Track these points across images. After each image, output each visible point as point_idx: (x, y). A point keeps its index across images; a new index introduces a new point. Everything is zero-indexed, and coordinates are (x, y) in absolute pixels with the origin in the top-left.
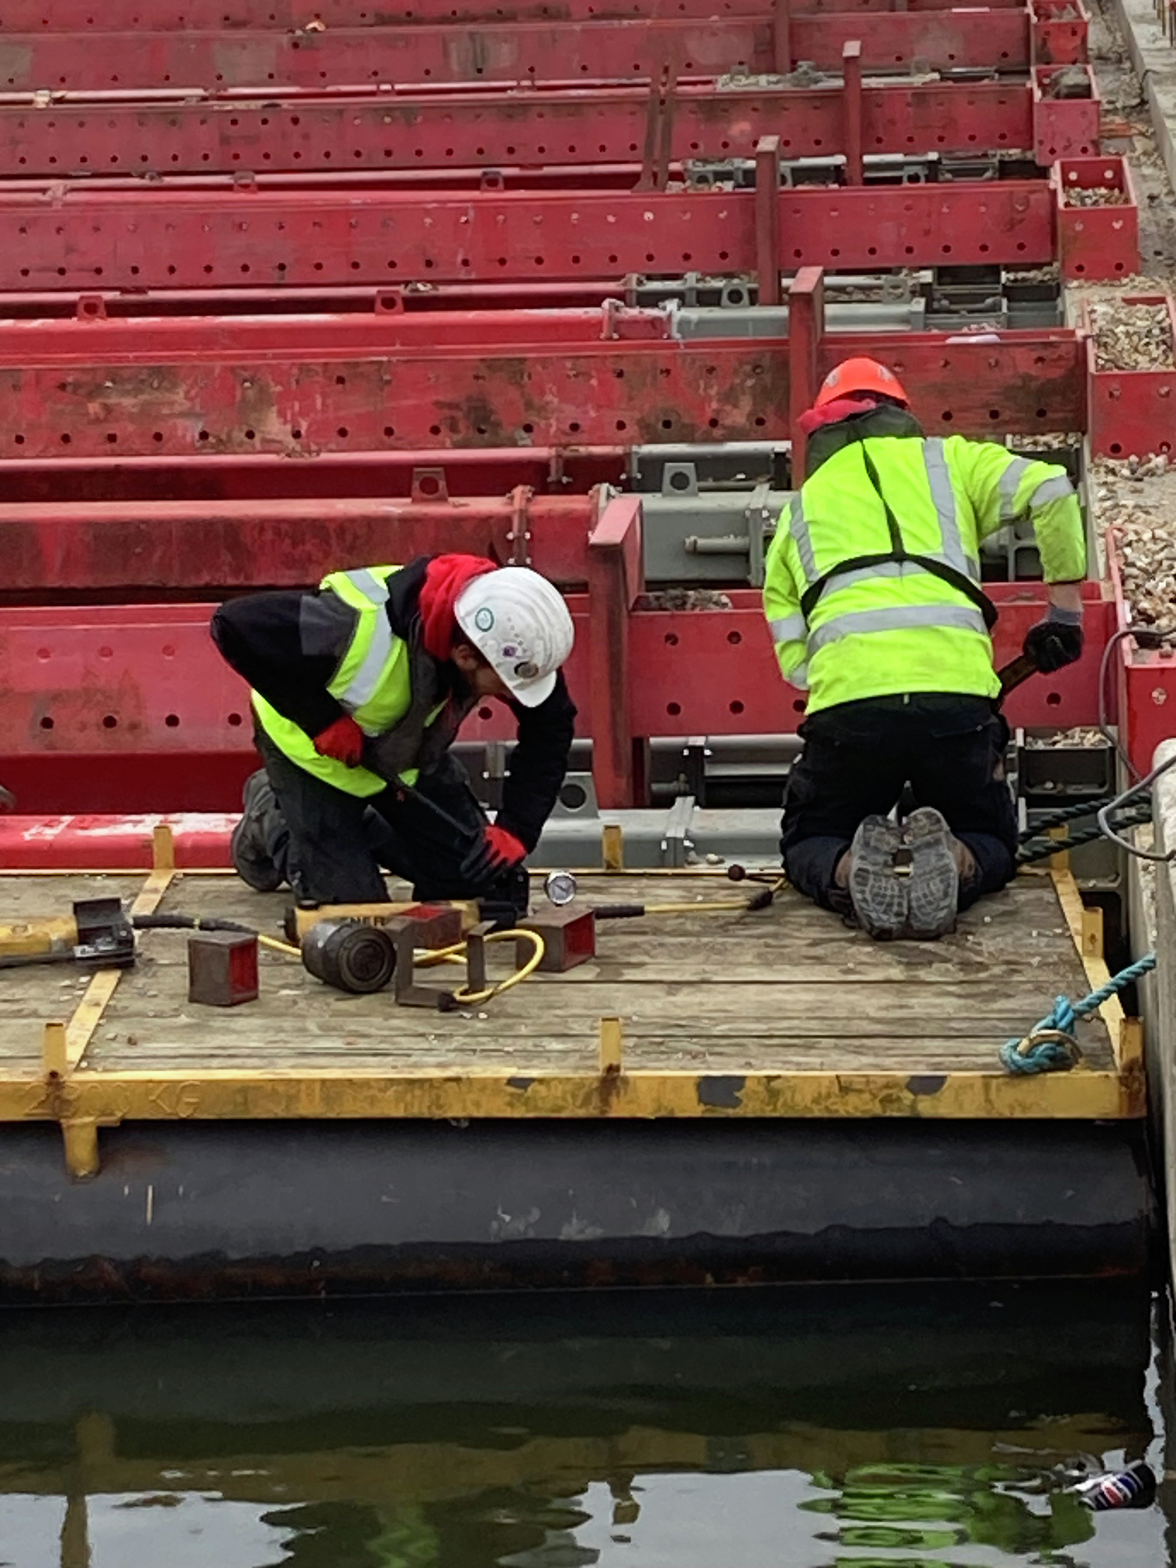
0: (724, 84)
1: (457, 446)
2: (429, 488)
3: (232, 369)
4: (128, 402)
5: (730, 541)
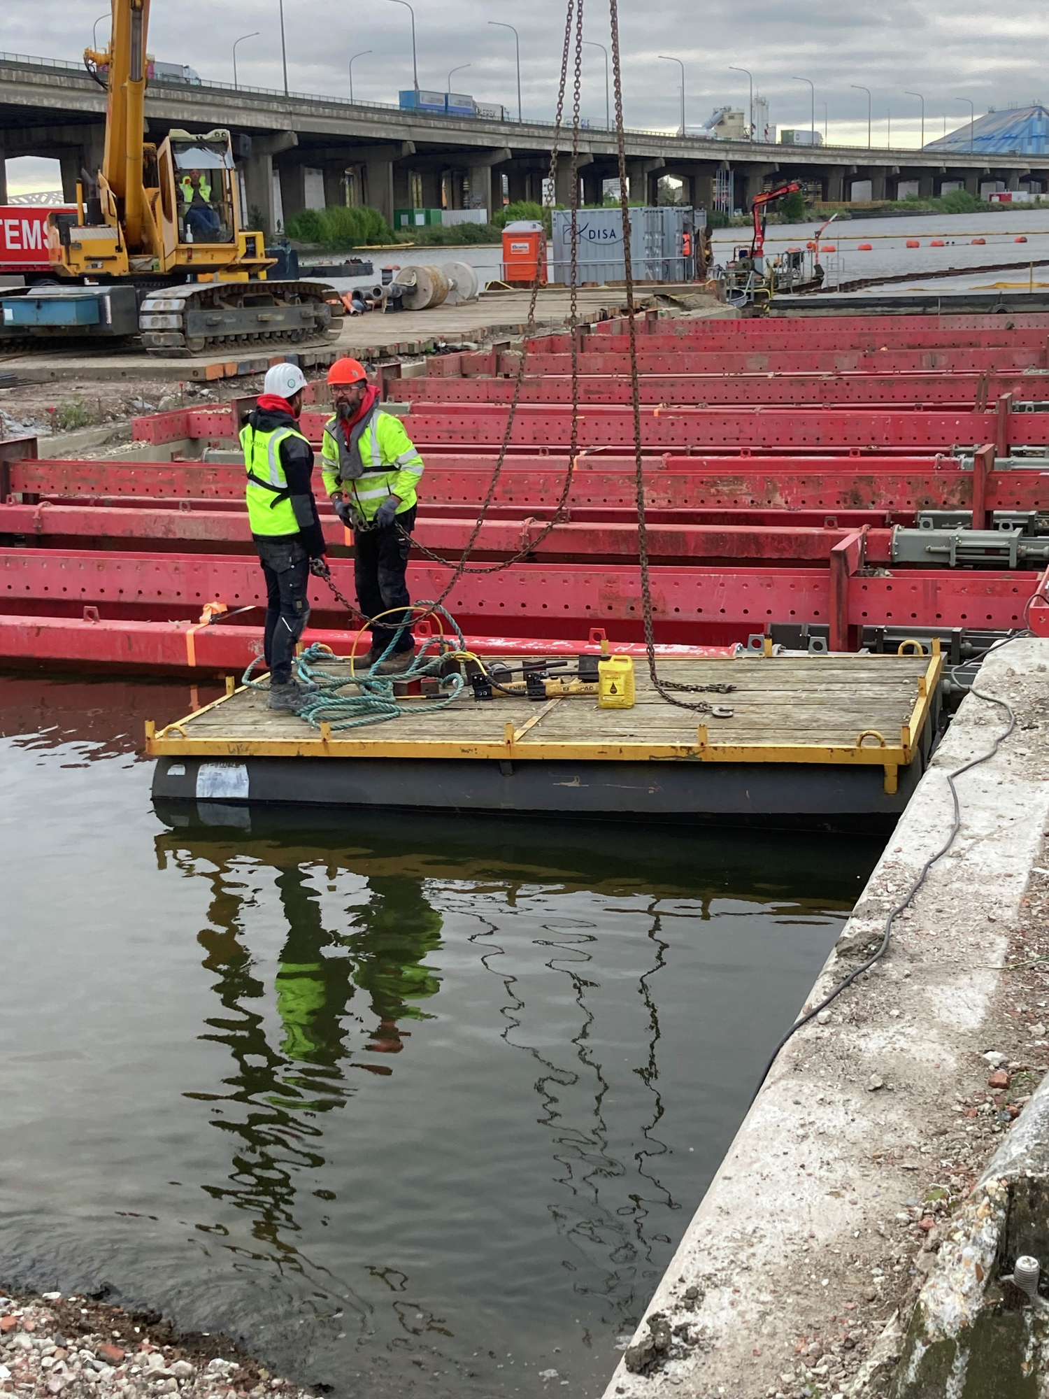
0: (1027, 372)
1: (846, 508)
2: (831, 524)
3: (764, 478)
4: (725, 488)
5: (944, 548)
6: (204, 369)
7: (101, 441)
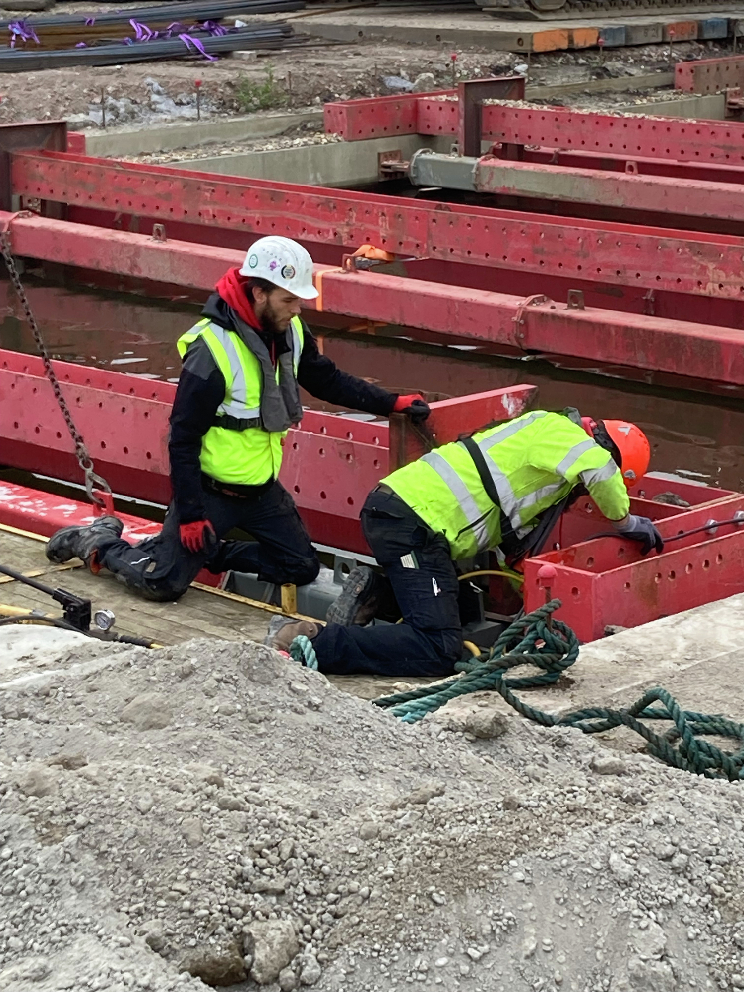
6: (531, 35)
7: (278, 130)
